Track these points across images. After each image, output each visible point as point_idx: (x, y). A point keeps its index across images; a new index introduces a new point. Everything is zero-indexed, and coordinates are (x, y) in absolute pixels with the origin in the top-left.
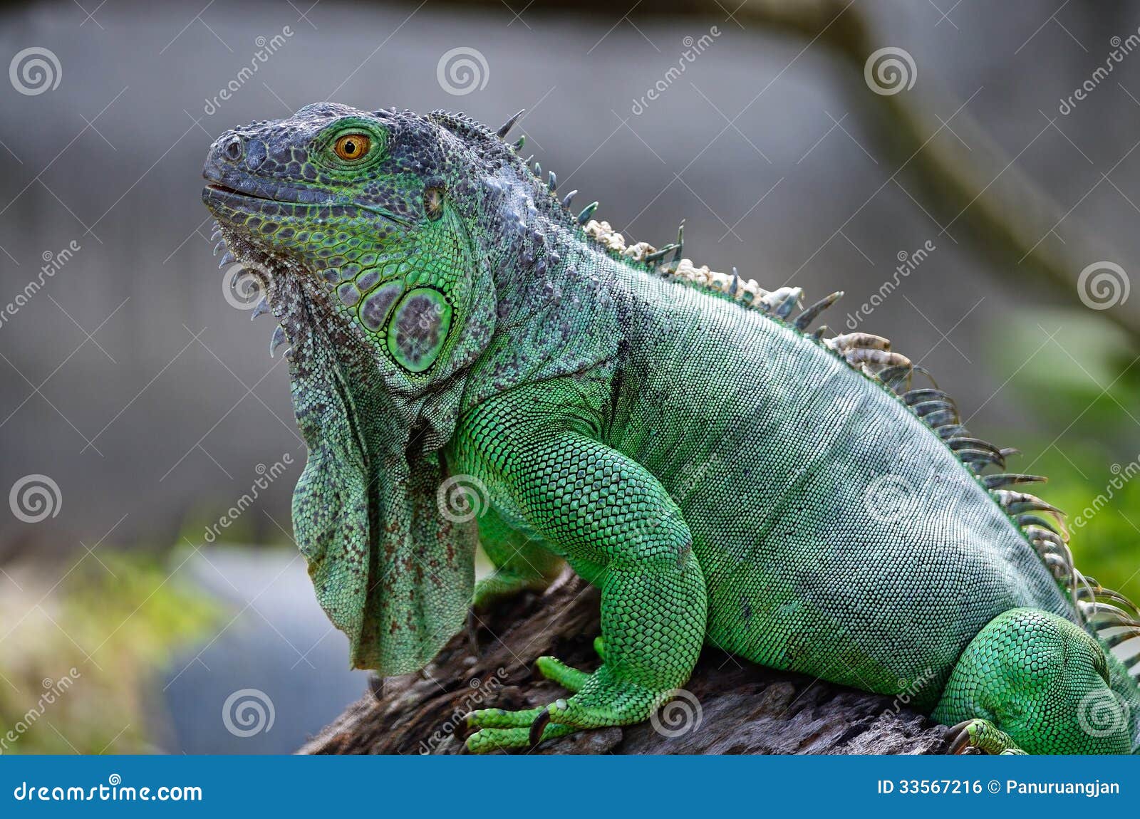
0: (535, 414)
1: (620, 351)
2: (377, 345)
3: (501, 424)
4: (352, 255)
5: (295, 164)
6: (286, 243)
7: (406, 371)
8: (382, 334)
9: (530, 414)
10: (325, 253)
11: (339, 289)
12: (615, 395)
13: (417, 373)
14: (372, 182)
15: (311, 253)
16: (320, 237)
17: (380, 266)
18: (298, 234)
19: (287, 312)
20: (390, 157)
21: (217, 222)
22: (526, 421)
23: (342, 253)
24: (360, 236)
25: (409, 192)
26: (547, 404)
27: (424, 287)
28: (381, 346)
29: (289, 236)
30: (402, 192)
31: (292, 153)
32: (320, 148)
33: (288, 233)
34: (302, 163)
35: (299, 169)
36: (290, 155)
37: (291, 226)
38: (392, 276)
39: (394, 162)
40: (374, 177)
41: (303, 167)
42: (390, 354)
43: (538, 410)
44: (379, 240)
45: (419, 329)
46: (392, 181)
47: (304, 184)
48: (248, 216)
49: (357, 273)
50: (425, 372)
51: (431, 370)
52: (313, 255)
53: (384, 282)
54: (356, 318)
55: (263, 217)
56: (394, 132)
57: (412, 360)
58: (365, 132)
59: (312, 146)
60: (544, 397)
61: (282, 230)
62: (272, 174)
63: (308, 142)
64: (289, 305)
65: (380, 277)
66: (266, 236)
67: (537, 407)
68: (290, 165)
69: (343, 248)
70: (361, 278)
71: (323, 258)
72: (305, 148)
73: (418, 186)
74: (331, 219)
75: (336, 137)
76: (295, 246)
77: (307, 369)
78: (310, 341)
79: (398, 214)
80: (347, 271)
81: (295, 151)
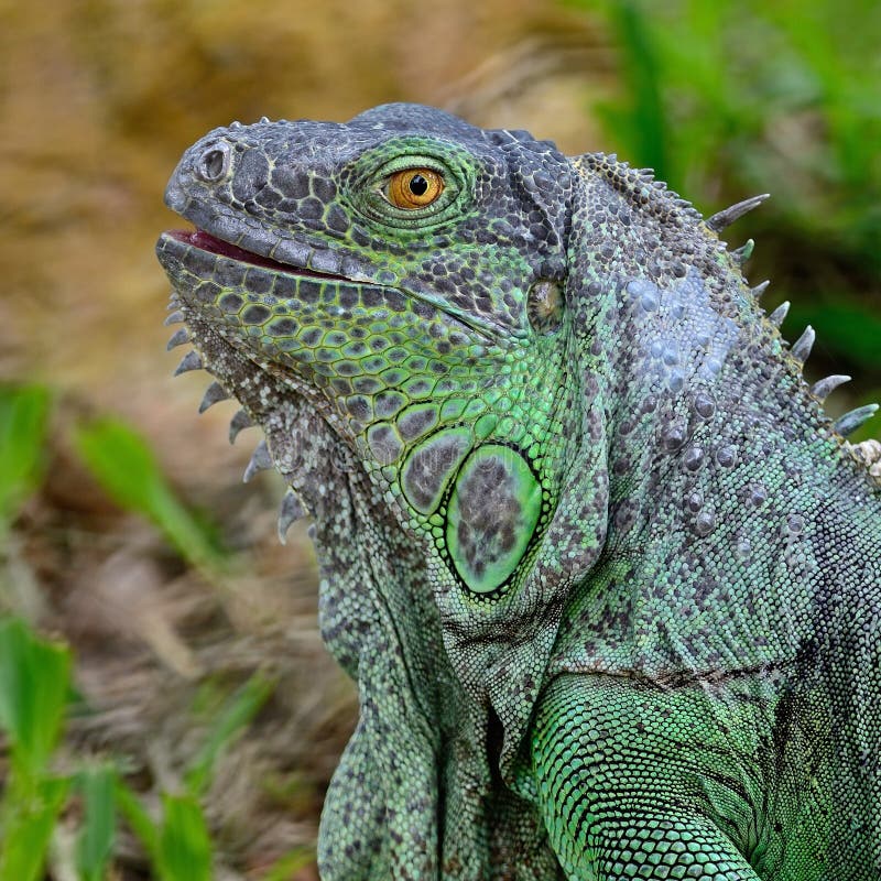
0: (635, 753)
1: (800, 657)
2: (429, 536)
3: (579, 756)
4: (392, 378)
5: (313, 202)
6: (283, 344)
7: (465, 587)
8: (437, 519)
9: (626, 752)
10: (347, 368)
11: (371, 431)
12: (781, 735)
13: (478, 595)
14: (438, 253)
15: (323, 367)
16: (339, 339)
17: (438, 399)
18: (303, 330)
19: (302, 465)
20: (477, 214)
21: (177, 296)
22: (618, 763)
23: (376, 371)
24: (408, 345)
25: (501, 279)
26: (659, 739)
27: (500, 443)
28: (435, 539)
29: (288, 332)
30: (488, 278)
31: (311, 183)
32: (357, 181)
33: (286, 327)
34: (326, 202)
35: (320, 211)
36: (307, 184)
37: (292, 315)
38: (457, 418)
39: (483, 224)
40: (444, 245)
41: (327, 209)
42: (449, 556)
43: (641, 747)
44: (438, 355)
45: (486, 518)
46: (474, 255)
47: (325, 238)
48: (220, 291)
49: (399, 409)
50: (489, 595)
51: (501, 594)
52: (328, 370)
53: (442, 428)
54: (395, 486)
55: (245, 295)
56: (490, 171)
57: (474, 568)
58: (437, 165)
59: (344, 175)
60: (655, 725)
61: (275, 320)
62: (271, 214)
63: (340, 168)
64: (305, 454)
65: (436, 418)
66: (248, 329)
67: (640, 740)
68: (305, 203)
69: (377, 363)
70: (404, 418)
71: (345, 376)
72: (333, 177)
73: (518, 271)
74: (360, 310)
75: (387, 170)
76: (298, 350)
77: (343, 559)
78: (345, 514)
79: (476, 314)
80: (384, 402)
81: (316, 180)
